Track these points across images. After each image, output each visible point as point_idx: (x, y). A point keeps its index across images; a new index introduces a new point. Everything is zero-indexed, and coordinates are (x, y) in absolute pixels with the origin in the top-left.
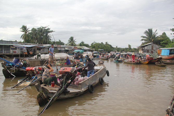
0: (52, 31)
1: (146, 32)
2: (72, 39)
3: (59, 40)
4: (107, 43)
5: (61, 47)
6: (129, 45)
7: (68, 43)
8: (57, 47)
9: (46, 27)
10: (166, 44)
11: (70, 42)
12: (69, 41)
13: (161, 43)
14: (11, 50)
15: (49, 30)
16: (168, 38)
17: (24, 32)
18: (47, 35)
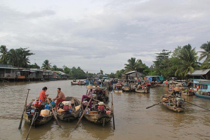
0: (32, 54)
1: (129, 61)
2: (47, 62)
3: (35, 64)
4: (79, 68)
5: (45, 72)
6: (101, 71)
7: (42, 67)
8: (42, 72)
9: (25, 49)
10: (147, 72)
11: (45, 66)
12: (43, 64)
13: (144, 71)
14: (5, 74)
15: (29, 52)
16: (147, 67)
17: (2, 52)
18: (25, 57)
